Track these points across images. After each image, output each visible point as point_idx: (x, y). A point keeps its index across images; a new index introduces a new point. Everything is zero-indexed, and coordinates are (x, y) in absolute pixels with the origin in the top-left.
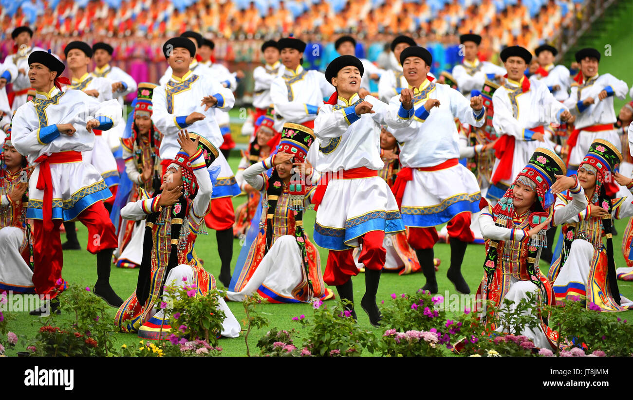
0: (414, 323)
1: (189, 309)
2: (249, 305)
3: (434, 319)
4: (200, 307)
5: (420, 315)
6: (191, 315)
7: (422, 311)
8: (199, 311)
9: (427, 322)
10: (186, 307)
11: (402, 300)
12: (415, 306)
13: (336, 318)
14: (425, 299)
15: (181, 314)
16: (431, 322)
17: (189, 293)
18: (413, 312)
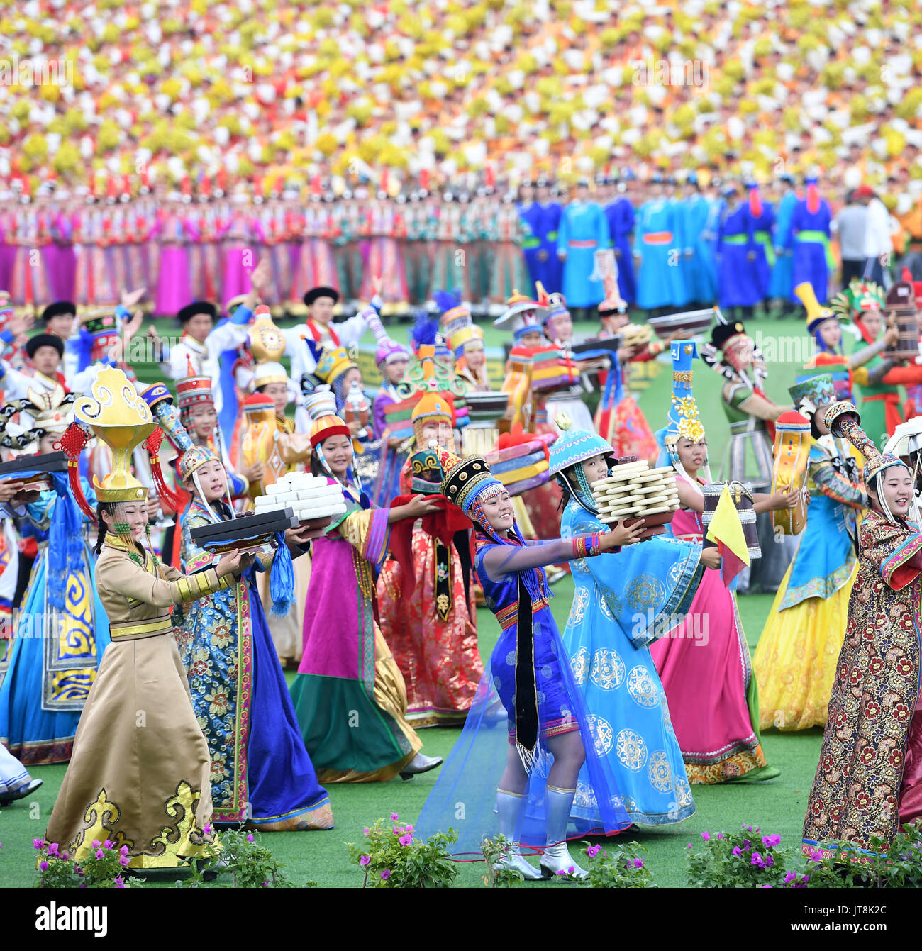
0: (738, 877)
1: (403, 863)
2: (492, 853)
3: (768, 869)
4: (420, 862)
5: (746, 864)
6: (406, 874)
7: (748, 858)
8: (419, 868)
9: (757, 875)
10: (398, 861)
11: (718, 843)
12: (739, 850)
13: (623, 875)
14: (753, 840)
15: (392, 872)
16: (763, 874)
17: (402, 840)
18: (736, 860)
